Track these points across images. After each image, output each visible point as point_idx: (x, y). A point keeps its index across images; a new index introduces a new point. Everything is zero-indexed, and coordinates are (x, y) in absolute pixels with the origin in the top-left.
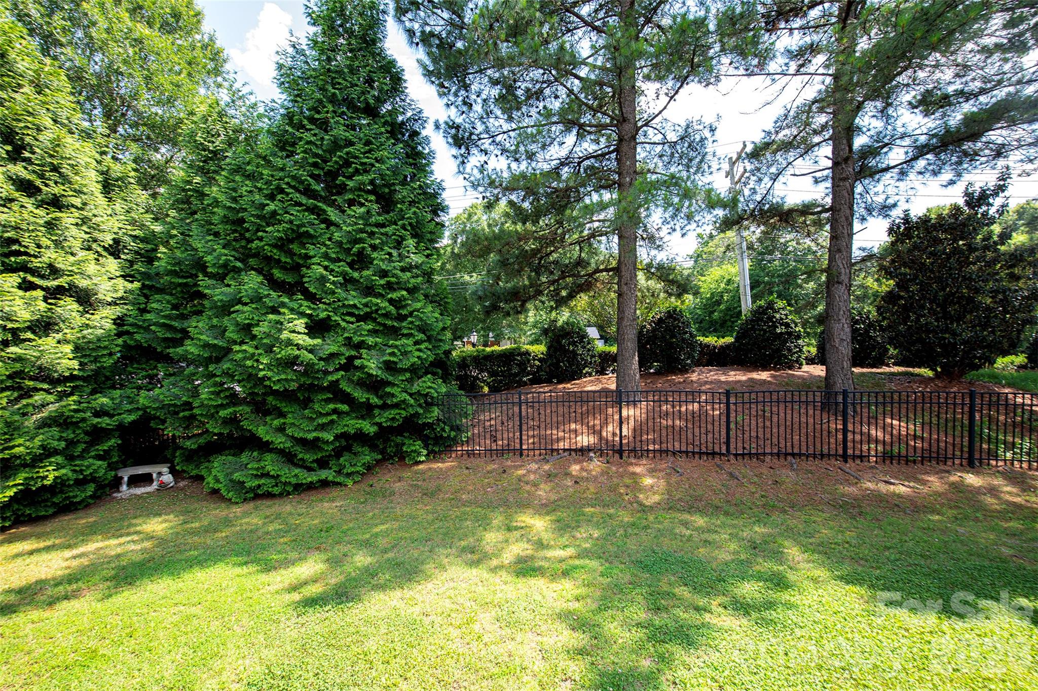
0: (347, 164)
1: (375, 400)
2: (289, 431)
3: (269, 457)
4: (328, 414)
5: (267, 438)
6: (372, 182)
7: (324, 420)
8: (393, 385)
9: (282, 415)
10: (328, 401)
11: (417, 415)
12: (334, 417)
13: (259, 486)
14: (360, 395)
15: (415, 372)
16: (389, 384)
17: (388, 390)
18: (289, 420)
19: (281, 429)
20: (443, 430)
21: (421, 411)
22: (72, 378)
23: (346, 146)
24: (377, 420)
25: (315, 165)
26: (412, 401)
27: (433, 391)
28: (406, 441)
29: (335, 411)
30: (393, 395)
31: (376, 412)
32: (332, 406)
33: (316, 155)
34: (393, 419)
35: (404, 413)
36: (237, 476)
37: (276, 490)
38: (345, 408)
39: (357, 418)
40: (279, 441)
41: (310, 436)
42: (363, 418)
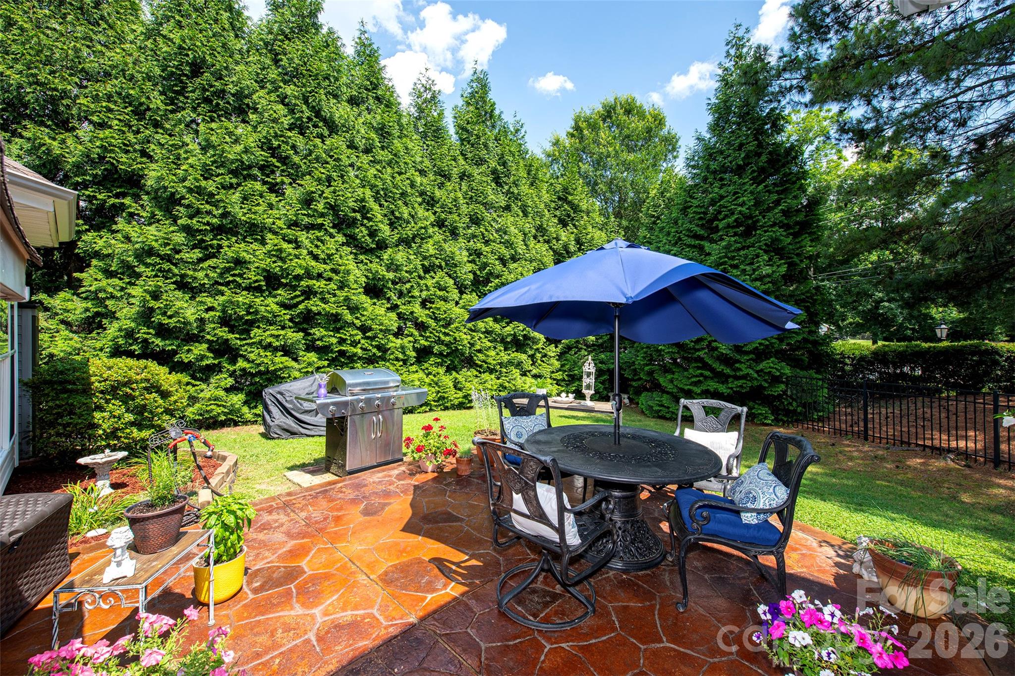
0: (720, 212)
1: (728, 371)
2: (675, 383)
3: (665, 396)
4: (697, 376)
5: (663, 384)
6: (736, 220)
7: (694, 379)
8: (741, 362)
9: (673, 373)
10: (698, 368)
11: (761, 387)
12: (701, 379)
13: (660, 411)
14: (719, 367)
15: (760, 354)
16: (739, 361)
17: (737, 365)
18: (676, 376)
19: (671, 381)
20: (791, 404)
21: (766, 385)
22: (593, 345)
23: (720, 200)
24: (730, 385)
25: (700, 219)
26: (756, 375)
27: (774, 370)
28: (756, 406)
29: (701, 375)
30: (740, 370)
31: (730, 380)
32: (699, 371)
33: (700, 213)
34: (741, 386)
35: (750, 384)
36: (650, 403)
37: (668, 416)
38: (707, 373)
39: (718, 382)
40: (670, 387)
41: (686, 388)
42: (723, 383)
